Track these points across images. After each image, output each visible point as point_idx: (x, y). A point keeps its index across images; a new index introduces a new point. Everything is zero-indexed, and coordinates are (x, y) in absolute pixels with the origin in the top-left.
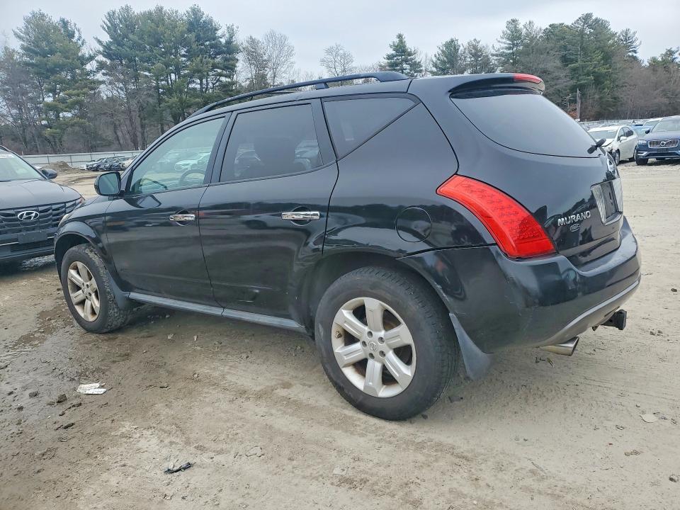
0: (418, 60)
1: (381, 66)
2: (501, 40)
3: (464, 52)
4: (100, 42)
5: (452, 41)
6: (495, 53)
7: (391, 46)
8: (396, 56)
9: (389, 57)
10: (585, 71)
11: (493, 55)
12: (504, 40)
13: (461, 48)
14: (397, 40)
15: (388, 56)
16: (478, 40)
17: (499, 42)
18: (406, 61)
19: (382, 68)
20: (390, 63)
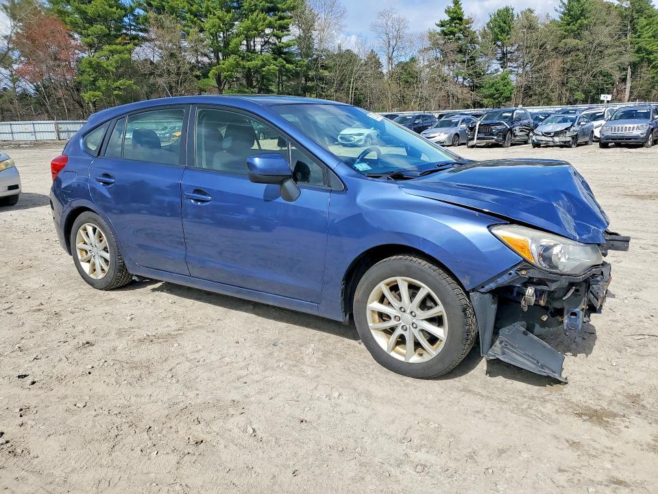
0: (473, 29)
1: (430, 33)
2: (559, 9)
5: (507, 10)
6: (548, 23)
9: (442, 24)
10: (635, 48)
12: (562, 10)
13: (516, 18)
14: (452, 5)
15: (442, 22)
16: (532, 8)
17: (557, 10)
19: (431, 35)
20: (443, 31)
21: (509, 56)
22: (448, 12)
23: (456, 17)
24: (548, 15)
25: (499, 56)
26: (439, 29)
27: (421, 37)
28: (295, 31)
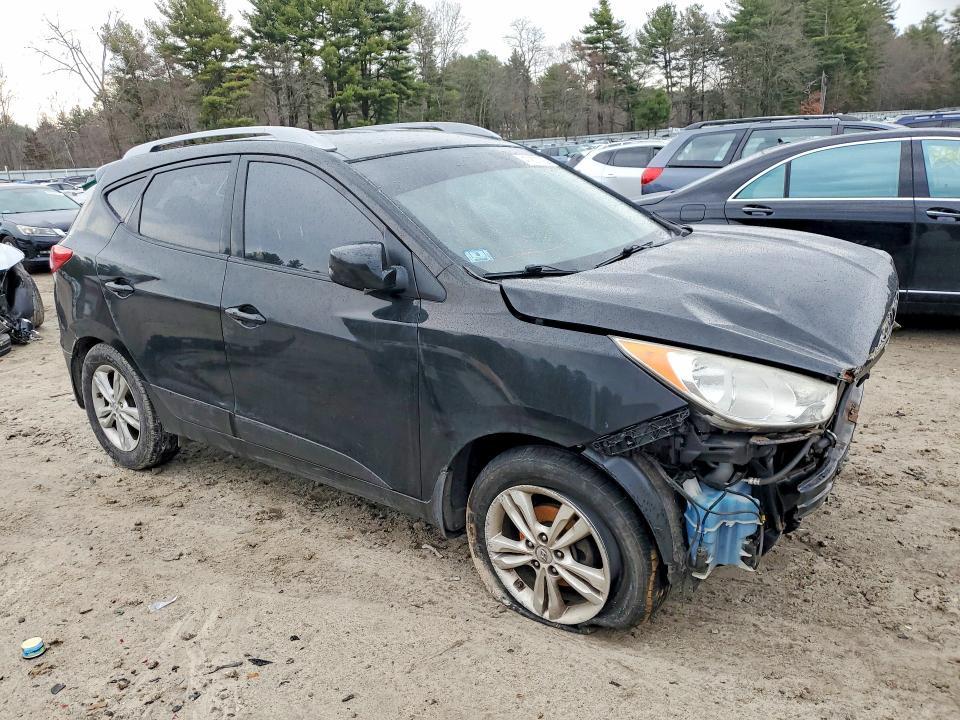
0: (624, 35)
1: (574, 42)
2: (731, 5)
3: (682, 23)
4: (246, 16)
5: (668, 7)
6: (720, 22)
7: (591, 15)
8: (599, 28)
9: (588, 31)
10: (834, 46)
11: (717, 25)
12: (735, 6)
13: (679, 17)
14: (599, 7)
15: (587, 28)
16: (700, 5)
17: (728, 7)
18: (609, 37)
19: (576, 45)
20: (588, 39)
21: (674, 62)
22: (595, 15)
23: (604, 20)
24: (719, 13)
25: (662, 64)
26: (584, 37)
27: (562, 48)
28: (414, 47)
